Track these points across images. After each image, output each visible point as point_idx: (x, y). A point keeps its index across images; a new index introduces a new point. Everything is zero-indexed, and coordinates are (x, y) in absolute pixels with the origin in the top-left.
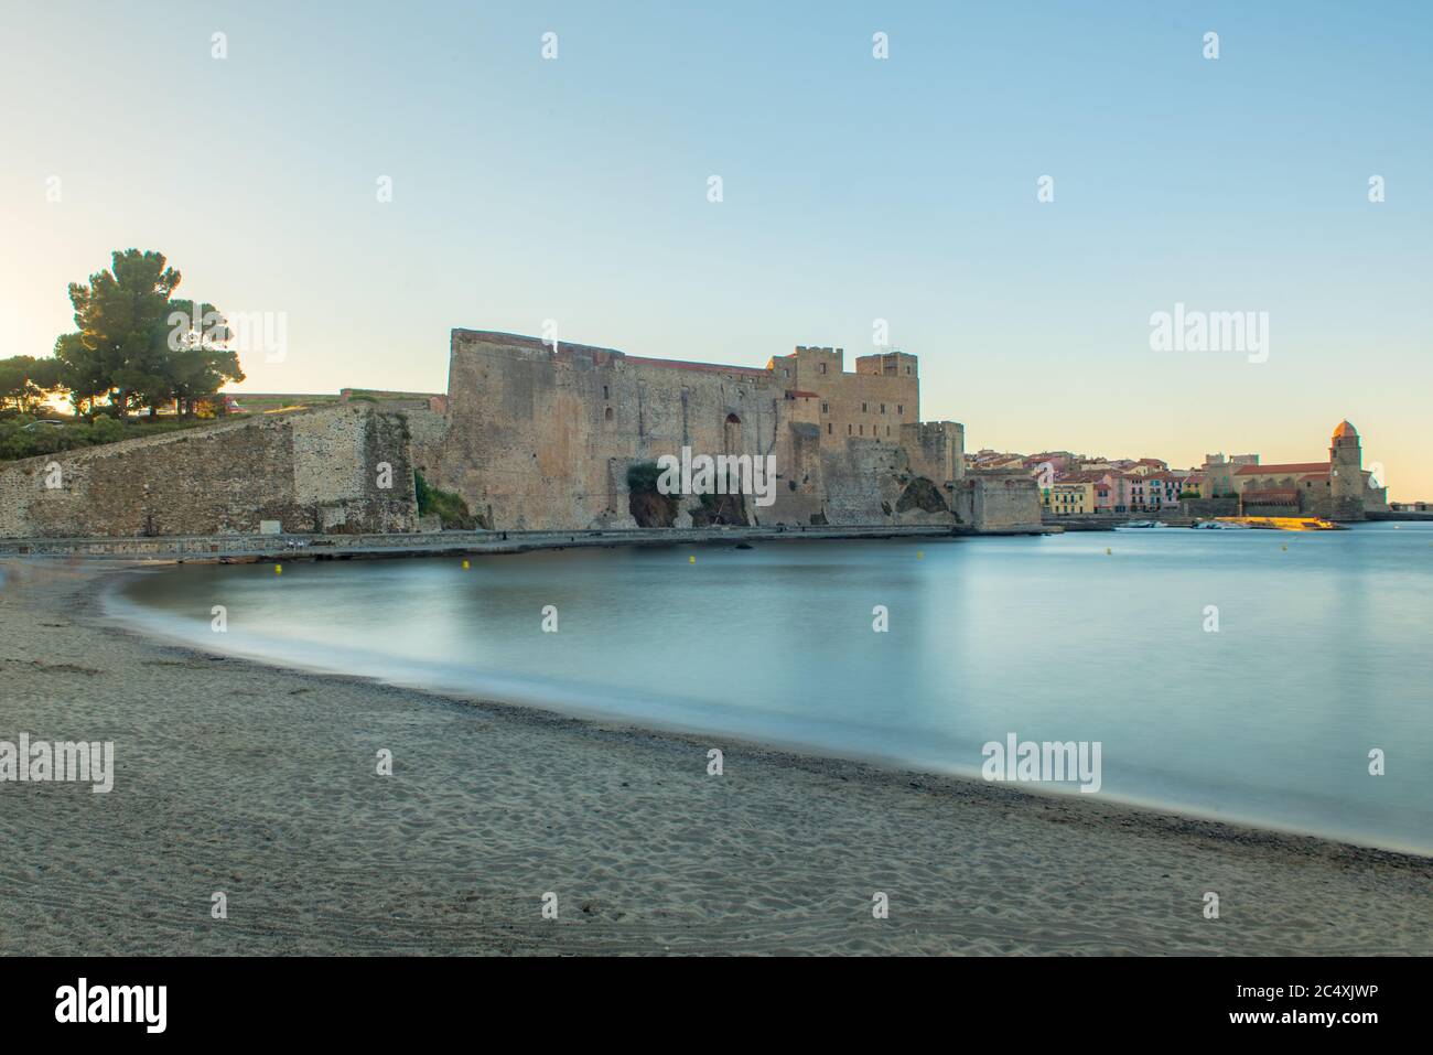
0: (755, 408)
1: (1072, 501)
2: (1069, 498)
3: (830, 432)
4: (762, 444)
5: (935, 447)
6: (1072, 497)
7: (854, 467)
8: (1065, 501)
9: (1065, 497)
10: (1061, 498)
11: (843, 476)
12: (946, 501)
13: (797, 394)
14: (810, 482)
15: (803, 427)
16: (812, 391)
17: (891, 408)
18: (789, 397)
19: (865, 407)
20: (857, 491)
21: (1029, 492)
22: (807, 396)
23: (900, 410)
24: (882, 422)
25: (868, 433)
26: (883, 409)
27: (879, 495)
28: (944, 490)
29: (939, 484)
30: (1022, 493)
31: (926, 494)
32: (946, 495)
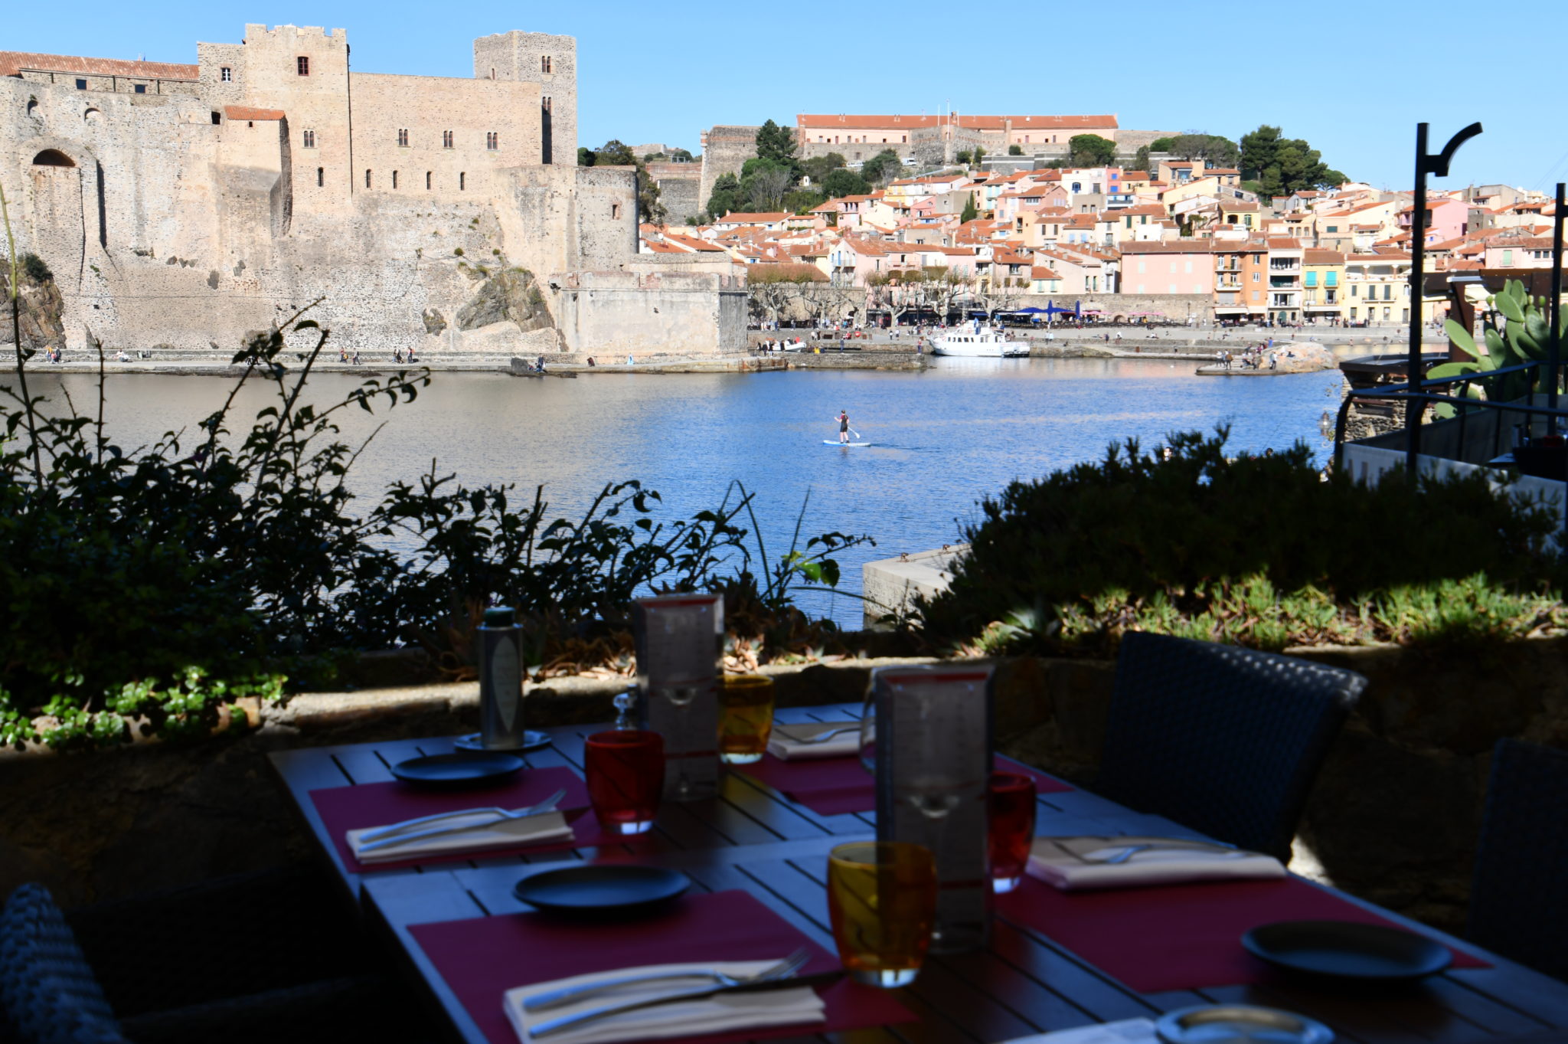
0: (129, 140)
1: (1387, 296)
2: (1380, 293)
3: (321, 184)
4: (146, 204)
5: (537, 211)
6: (1388, 289)
7: (369, 246)
8: (1372, 296)
9: (1372, 289)
10: (1363, 291)
11: (340, 261)
12: (551, 311)
13: (237, 114)
14: (249, 274)
15: (238, 174)
16: (278, 107)
17: (471, 139)
18: (216, 118)
19: (403, 139)
20: (368, 289)
21: (693, 298)
22: (251, 118)
23: (492, 141)
24: (448, 165)
25: (413, 185)
26: (448, 141)
27: (419, 300)
28: (547, 293)
29: (542, 281)
30: (677, 298)
31: (520, 295)
32: (551, 301)
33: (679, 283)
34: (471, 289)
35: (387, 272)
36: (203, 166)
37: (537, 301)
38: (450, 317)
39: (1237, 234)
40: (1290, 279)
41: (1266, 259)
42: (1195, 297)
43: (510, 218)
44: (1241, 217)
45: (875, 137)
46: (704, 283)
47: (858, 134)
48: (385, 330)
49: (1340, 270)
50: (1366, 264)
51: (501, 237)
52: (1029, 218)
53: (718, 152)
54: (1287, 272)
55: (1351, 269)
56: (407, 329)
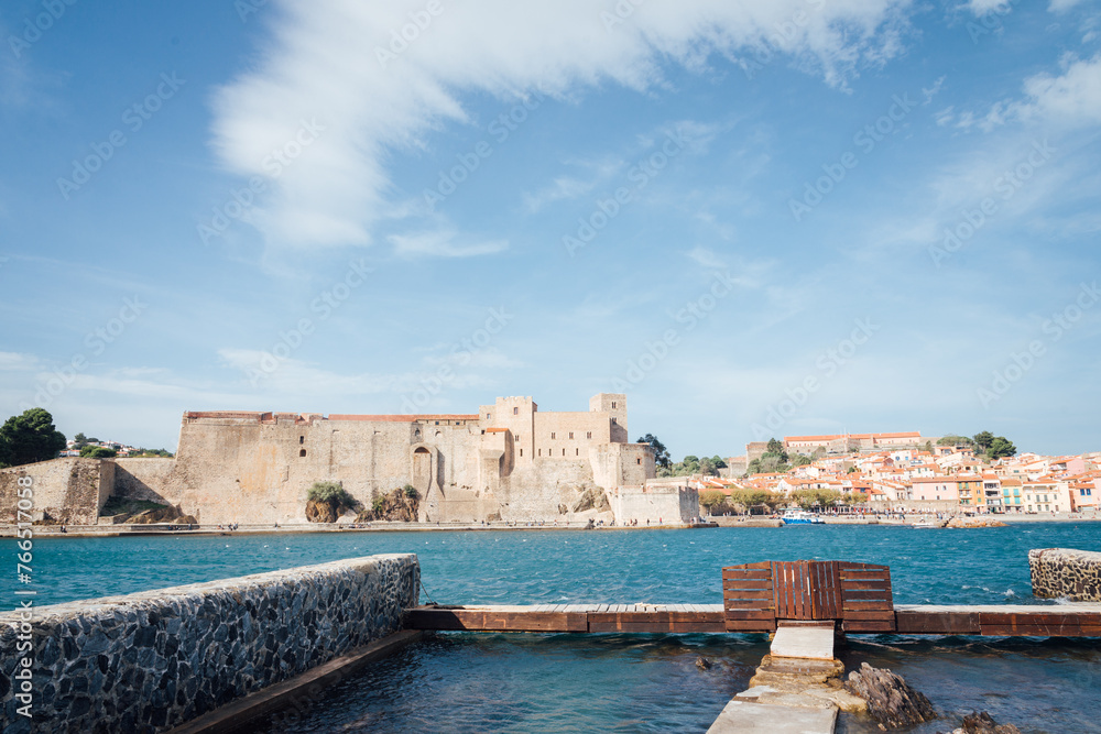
0: (451, 442)
3: (521, 455)
7: (539, 479)
11: (526, 485)
12: (610, 503)
13: (490, 430)
14: (490, 491)
15: (489, 452)
16: (506, 427)
17: (580, 435)
18: (483, 432)
19: (553, 436)
20: (537, 496)
21: (667, 496)
22: (494, 431)
23: (589, 435)
24: (571, 446)
25: (557, 455)
26: (571, 436)
27: (558, 500)
28: (608, 495)
29: (607, 491)
30: (660, 497)
31: (598, 498)
32: (610, 499)
33: (661, 490)
34: (579, 496)
35: (545, 489)
36: (476, 450)
37: (605, 500)
38: (570, 508)
39: (970, 474)
40: (996, 493)
41: (983, 484)
42: (949, 501)
43: (595, 466)
44: (972, 467)
45: (816, 444)
46: (672, 490)
47: (808, 443)
48: (543, 513)
49: (1020, 489)
50: (1033, 486)
51: (592, 474)
52: (874, 470)
53: (752, 452)
54: (994, 489)
55: (1025, 488)
56: (552, 512)
